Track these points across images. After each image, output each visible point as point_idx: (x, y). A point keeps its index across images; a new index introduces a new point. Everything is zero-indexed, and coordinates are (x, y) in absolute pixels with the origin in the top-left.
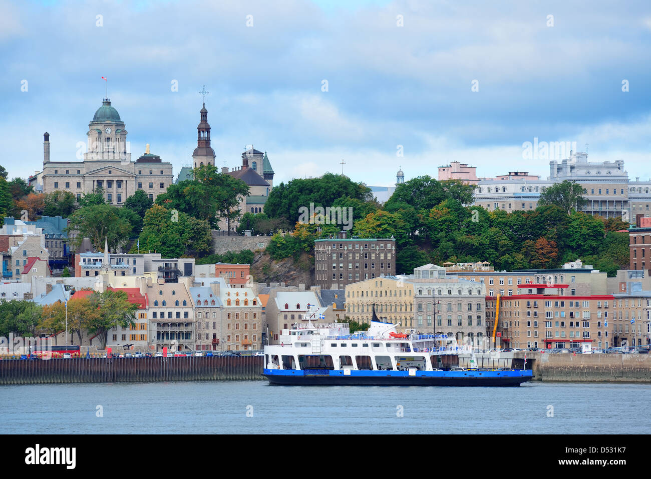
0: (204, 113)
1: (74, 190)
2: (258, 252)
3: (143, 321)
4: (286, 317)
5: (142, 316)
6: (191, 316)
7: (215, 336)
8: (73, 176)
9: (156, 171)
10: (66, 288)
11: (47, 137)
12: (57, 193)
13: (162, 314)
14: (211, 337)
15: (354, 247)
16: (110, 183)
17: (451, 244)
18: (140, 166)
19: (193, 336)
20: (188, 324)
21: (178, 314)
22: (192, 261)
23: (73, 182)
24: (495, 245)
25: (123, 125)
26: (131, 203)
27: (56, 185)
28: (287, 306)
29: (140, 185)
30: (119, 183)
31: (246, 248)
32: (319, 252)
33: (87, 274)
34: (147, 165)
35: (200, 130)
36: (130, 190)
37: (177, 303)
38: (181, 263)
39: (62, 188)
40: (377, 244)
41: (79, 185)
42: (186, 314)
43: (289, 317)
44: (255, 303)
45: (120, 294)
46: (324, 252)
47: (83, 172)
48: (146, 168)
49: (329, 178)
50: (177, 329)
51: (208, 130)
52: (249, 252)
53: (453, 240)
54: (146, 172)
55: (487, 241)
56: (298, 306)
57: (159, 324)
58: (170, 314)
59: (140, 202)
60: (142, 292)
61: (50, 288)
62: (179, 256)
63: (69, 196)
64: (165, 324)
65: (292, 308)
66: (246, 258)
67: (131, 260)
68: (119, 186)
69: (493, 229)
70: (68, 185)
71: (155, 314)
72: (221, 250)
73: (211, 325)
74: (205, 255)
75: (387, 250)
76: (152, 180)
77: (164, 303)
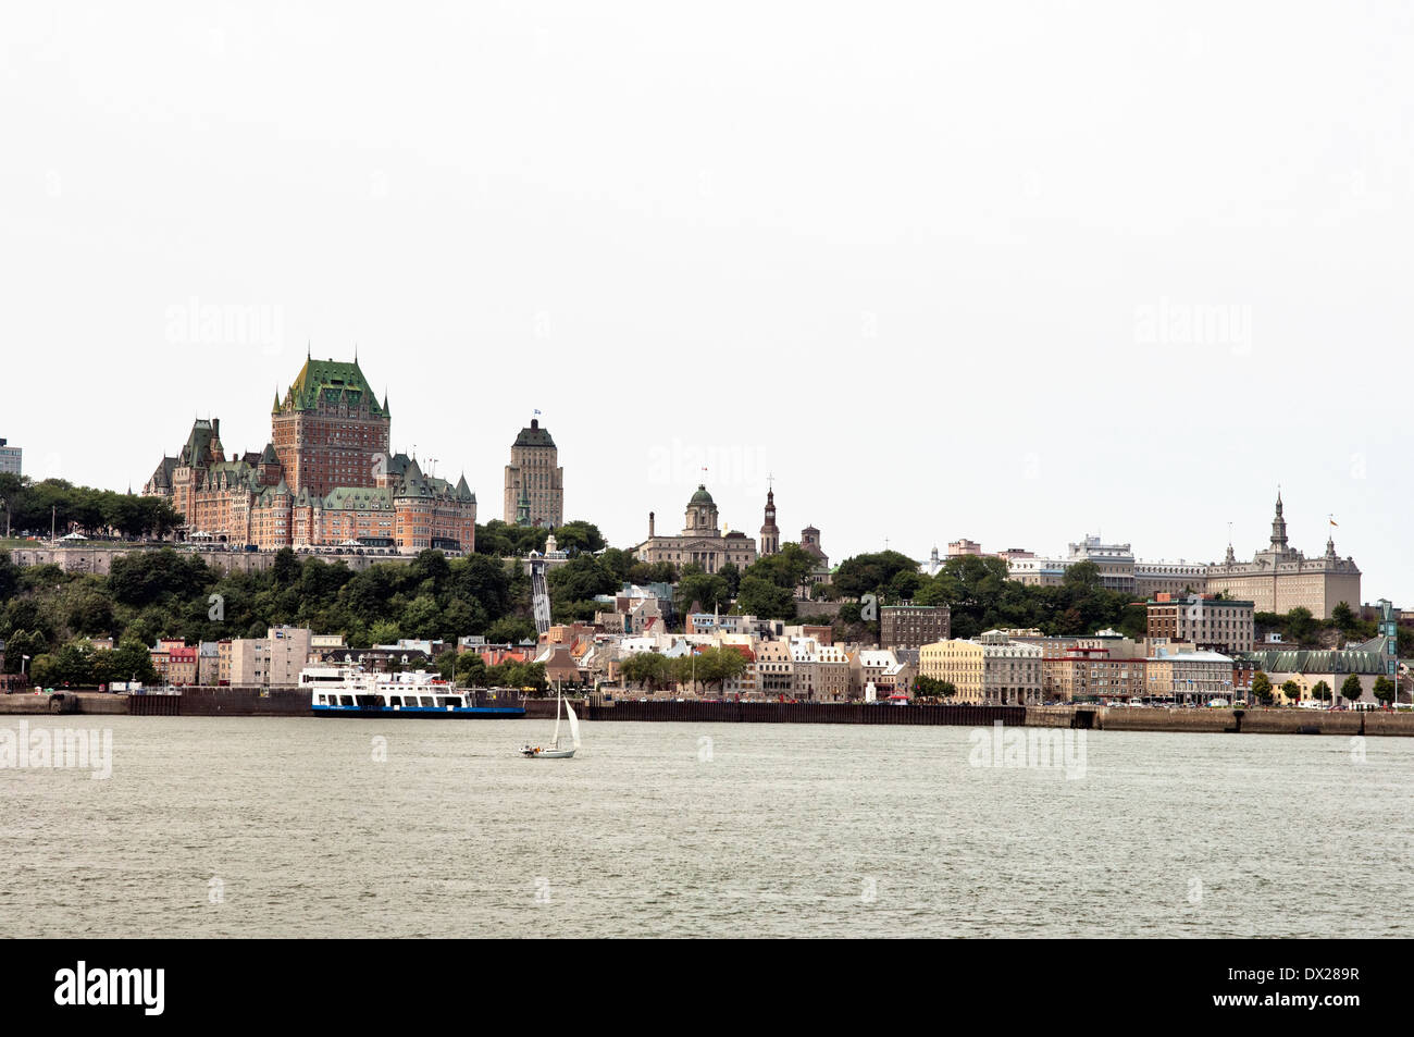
0: (771, 496)
1: (674, 561)
2: (834, 616)
3: (752, 672)
4: (868, 672)
5: (751, 668)
6: (791, 669)
7: (810, 686)
8: (674, 549)
9: (742, 546)
10: (688, 643)
11: (652, 515)
12: (661, 564)
13: (767, 667)
14: (807, 687)
15: (915, 613)
16: (704, 554)
17: (995, 612)
18: (730, 541)
19: (793, 686)
20: (789, 676)
21: (780, 668)
22: (782, 622)
23: (674, 554)
24: (1030, 613)
25: (715, 507)
26: (723, 572)
27: (660, 556)
28: (869, 663)
29: (729, 557)
30: (712, 555)
31: (823, 613)
32: (885, 617)
33: (699, 632)
34: (735, 541)
35: (767, 510)
36: (720, 562)
37: (780, 658)
38: (773, 624)
39: (665, 559)
40: (935, 611)
41: (678, 557)
42: (787, 668)
43: (871, 672)
44: (843, 660)
45: (735, 649)
46: (890, 617)
47: (682, 545)
48: (734, 544)
49: (888, 553)
50: (780, 680)
51: (773, 510)
52: (825, 616)
53: (996, 609)
54: (734, 546)
55: (1025, 610)
56: (878, 663)
57: (765, 675)
58: (774, 667)
59: (730, 573)
60: (751, 648)
61: (674, 643)
62: (769, 618)
63: (671, 566)
64: (770, 676)
65: (874, 664)
66: (824, 621)
67: (733, 621)
68: (711, 558)
69: (1030, 601)
70: (669, 556)
71: (761, 667)
72: (803, 613)
73: (807, 677)
74: (792, 618)
75: (942, 616)
76: (739, 553)
77: (769, 658)
